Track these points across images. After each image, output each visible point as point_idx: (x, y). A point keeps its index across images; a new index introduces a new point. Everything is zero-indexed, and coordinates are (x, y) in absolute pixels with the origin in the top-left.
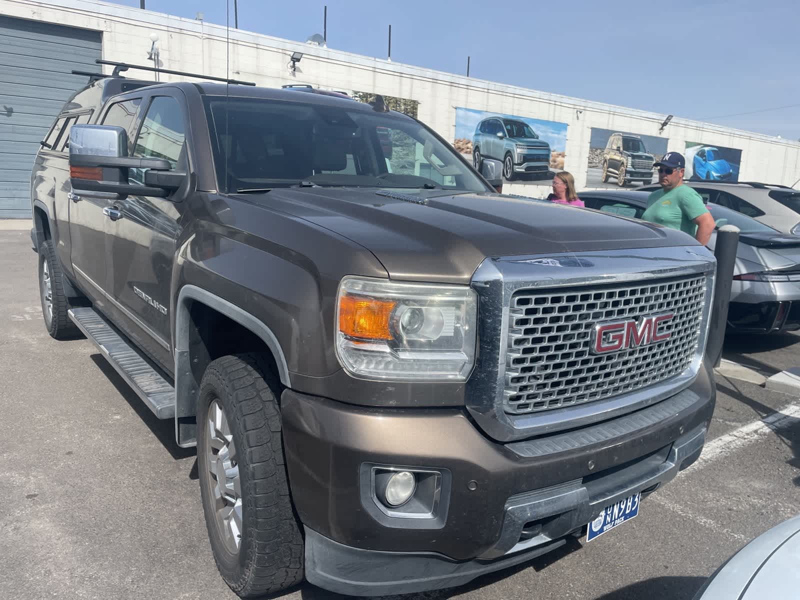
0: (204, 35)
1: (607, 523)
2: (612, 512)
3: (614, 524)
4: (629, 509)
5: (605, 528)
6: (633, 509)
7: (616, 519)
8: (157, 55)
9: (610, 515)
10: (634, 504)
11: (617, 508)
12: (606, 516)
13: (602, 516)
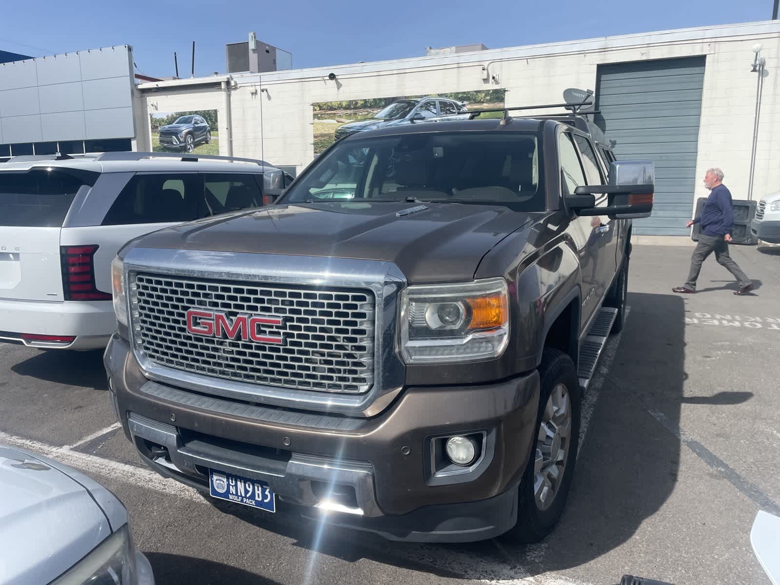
1: (231, 492)
2: (236, 486)
3: (242, 501)
4: (259, 497)
5: (231, 497)
6: (265, 501)
7: (244, 497)
8: (762, 65)
9: (234, 487)
10: (265, 497)
11: (241, 486)
12: (229, 485)
13: (224, 482)
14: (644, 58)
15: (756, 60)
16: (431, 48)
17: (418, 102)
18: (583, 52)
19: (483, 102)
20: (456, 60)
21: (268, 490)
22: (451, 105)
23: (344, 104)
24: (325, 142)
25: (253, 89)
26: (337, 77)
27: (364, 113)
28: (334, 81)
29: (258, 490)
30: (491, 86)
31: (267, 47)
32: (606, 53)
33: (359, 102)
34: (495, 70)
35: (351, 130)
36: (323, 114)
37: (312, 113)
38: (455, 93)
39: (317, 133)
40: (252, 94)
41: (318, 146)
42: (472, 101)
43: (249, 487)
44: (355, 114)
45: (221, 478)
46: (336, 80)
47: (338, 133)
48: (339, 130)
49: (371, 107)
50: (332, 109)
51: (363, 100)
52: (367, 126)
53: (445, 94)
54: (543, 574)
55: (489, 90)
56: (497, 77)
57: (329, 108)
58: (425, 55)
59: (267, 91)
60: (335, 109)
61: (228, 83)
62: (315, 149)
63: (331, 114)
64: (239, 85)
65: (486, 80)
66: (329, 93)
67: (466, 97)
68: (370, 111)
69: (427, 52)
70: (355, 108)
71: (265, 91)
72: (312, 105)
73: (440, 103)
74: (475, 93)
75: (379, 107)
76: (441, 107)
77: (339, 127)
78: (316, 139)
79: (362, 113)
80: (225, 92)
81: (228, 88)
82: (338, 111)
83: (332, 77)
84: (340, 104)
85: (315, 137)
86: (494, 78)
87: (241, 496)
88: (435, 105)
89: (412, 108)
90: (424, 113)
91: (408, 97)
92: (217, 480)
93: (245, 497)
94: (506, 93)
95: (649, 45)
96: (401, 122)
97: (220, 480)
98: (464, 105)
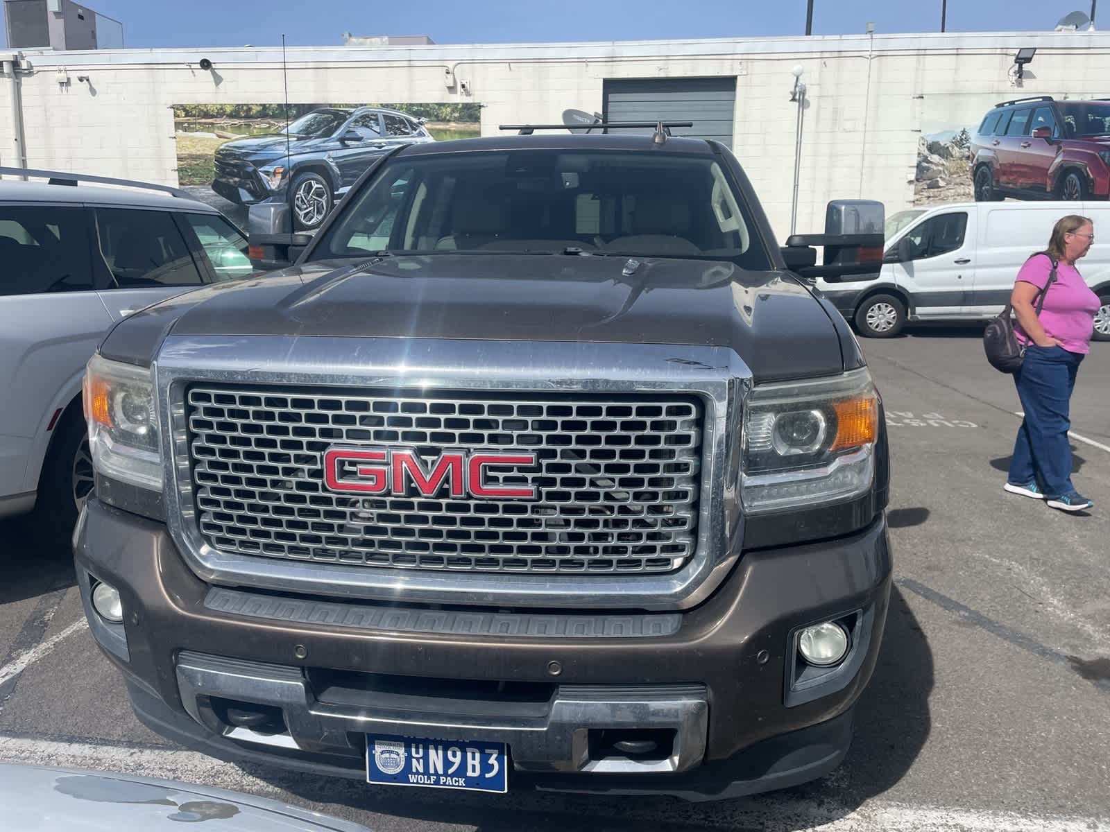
0: (874, 53)
1: (414, 770)
2: (426, 758)
3: (437, 782)
4: (474, 770)
5: (412, 778)
6: (487, 776)
7: (442, 775)
8: (803, 93)
9: (421, 761)
10: (486, 767)
11: (436, 757)
12: (409, 759)
13: (398, 755)
14: (662, 75)
15: (796, 86)
16: (350, 35)
17: (350, 114)
18: (584, 60)
19: (449, 121)
20: (407, 56)
21: (494, 756)
22: (401, 121)
23: (229, 109)
24: (197, 167)
25: (62, 77)
26: (214, 66)
27: (263, 126)
28: (209, 71)
29: (474, 758)
30: (459, 98)
31: (80, 11)
32: (614, 63)
33: (253, 107)
34: (464, 75)
35: (243, 151)
36: (192, 124)
37: (172, 120)
38: (407, 104)
39: (183, 152)
40: (62, 84)
41: (186, 173)
42: (433, 118)
43: (455, 755)
44: (248, 126)
45: (392, 748)
46: (213, 71)
47: (220, 154)
48: (222, 150)
49: (273, 117)
50: (207, 115)
51: (261, 105)
52: (269, 145)
53: (392, 105)
54: (864, 804)
55: (457, 104)
56: (467, 86)
57: (202, 113)
58: (343, 44)
59: (88, 80)
60: (212, 117)
61: (15, 64)
62: (181, 178)
63: (205, 123)
64: (35, 69)
65: (452, 89)
66: (201, 90)
67: (424, 111)
68: (272, 122)
69: (346, 41)
70: (248, 117)
71: (85, 81)
72: (172, 107)
73: (386, 117)
74: (437, 107)
75: (288, 118)
76: (386, 124)
77: (222, 144)
78: (182, 163)
79: (262, 125)
80: (10, 79)
81: (16, 73)
82: (218, 119)
83: (205, 64)
84: (221, 109)
85: (180, 159)
86: (463, 86)
87: (436, 773)
88: (376, 120)
89: (342, 123)
90: (361, 132)
91: (335, 105)
92: (382, 753)
93: (446, 774)
94: (482, 110)
95: (668, 58)
96: (324, 142)
97: (392, 752)
98: (421, 123)
